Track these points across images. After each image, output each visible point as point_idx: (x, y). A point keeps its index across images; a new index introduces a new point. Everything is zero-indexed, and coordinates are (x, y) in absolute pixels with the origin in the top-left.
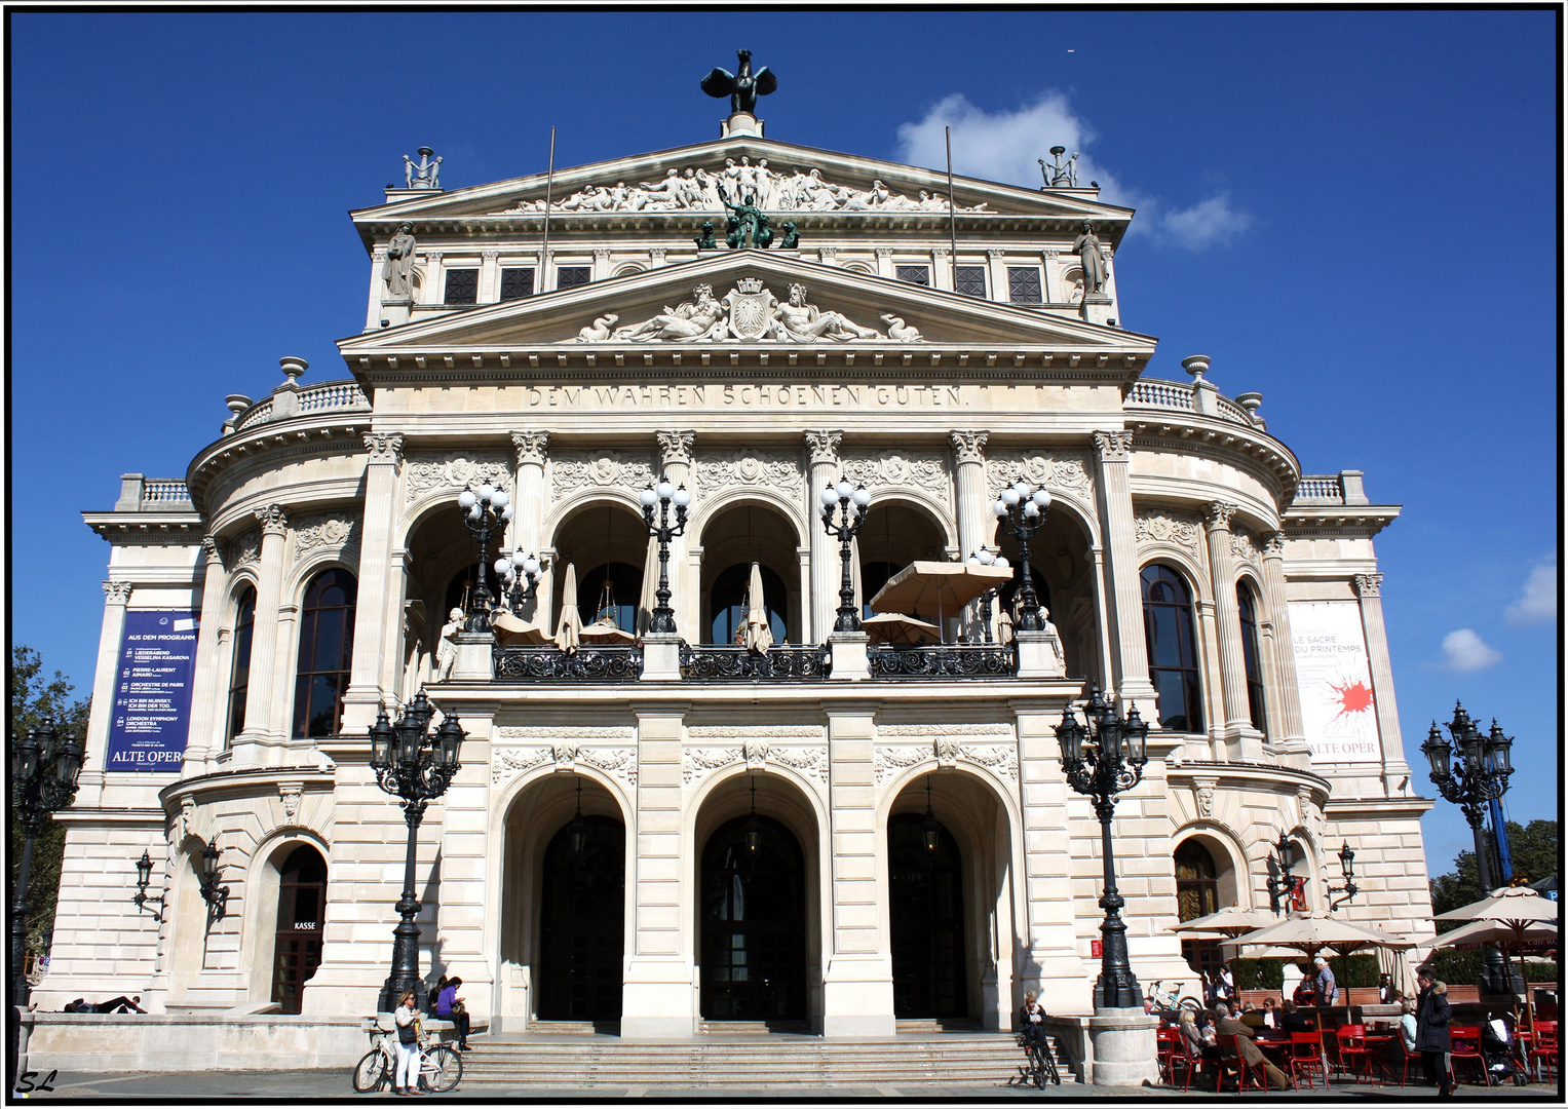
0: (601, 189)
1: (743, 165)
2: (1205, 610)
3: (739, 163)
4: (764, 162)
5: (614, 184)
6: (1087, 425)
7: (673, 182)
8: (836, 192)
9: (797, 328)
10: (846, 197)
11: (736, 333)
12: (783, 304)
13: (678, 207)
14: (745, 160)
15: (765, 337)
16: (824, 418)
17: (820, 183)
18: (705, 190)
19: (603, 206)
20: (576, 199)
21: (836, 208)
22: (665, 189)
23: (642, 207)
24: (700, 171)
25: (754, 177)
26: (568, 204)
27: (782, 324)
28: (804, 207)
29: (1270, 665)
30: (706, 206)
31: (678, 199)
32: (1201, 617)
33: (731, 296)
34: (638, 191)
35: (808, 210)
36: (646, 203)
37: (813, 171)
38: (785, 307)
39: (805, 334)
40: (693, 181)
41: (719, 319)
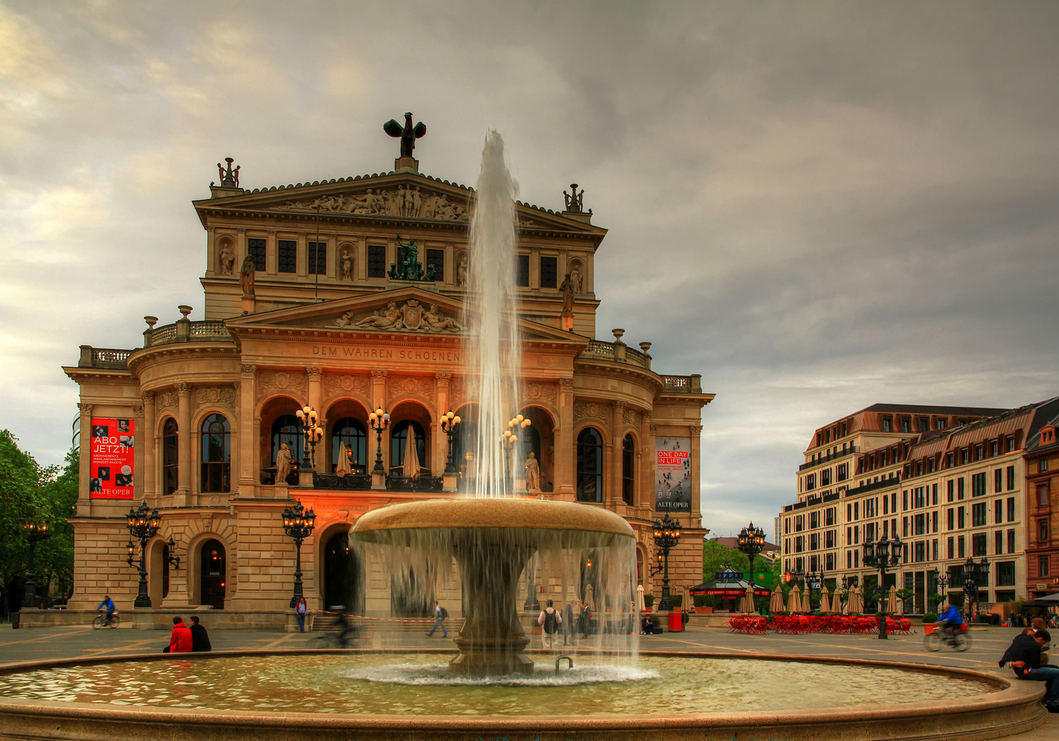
0: (331, 198)
1: (407, 189)
2: (608, 449)
3: (405, 188)
4: (418, 188)
5: (338, 195)
6: (557, 375)
7: (369, 197)
8: (455, 209)
9: (434, 325)
10: (460, 212)
11: (407, 326)
12: (427, 313)
13: (372, 212)
14: (408, 186)
15: (420, 328)
16: (444, 366)
17: (447, 203)
18: (386, 202)
19: (332, 208)
20: (317, 203)
21: (455, 219)
22: (365, 200)
23: (353, 211)
24: (384, 191)
25: (413, 196)
26: (313, 206)
27: (427, 322)
28: (438, 217)
29: (638, 471)
30: (387, 212)
31: (372, 207)
32: (606, 451)
33: (404, 308)
34: (351, 200)
35: (440, 219)
36: (355, 208)
37: (444, 196)
38: (428, 315)
39: (437, 328)
40: (380, 197)
41: (399, 318)
